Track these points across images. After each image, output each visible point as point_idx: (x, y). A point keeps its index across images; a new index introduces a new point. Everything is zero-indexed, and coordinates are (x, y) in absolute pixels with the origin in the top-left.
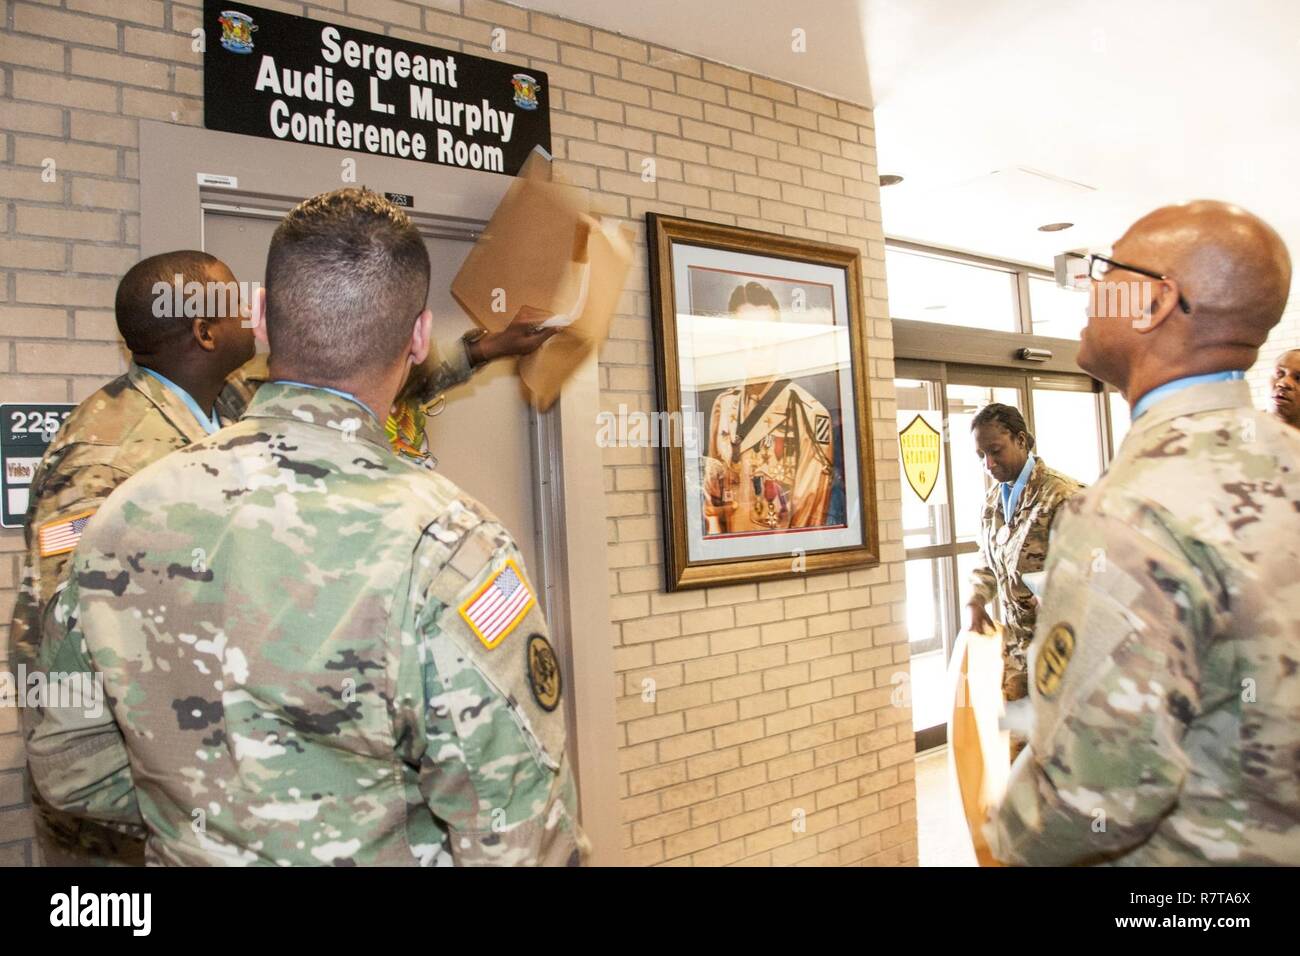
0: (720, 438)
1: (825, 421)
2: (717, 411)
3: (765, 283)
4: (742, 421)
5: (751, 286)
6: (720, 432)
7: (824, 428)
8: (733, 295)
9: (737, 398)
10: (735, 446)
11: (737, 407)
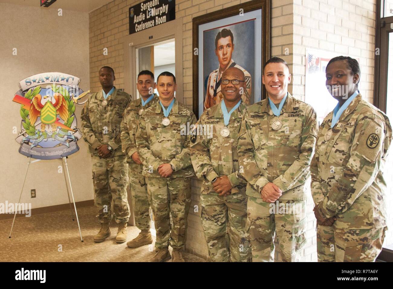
0: (210, 88)
1: (249, 79)
2: (210, 79)
3: (227, 28)
4: (218, 82)
5: (223, 30)
6: (210, 86)
7: (249, 81)
8: (217, 37)
9: (216, 74)
10: (215, 91)
11: (216, 77)
